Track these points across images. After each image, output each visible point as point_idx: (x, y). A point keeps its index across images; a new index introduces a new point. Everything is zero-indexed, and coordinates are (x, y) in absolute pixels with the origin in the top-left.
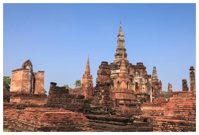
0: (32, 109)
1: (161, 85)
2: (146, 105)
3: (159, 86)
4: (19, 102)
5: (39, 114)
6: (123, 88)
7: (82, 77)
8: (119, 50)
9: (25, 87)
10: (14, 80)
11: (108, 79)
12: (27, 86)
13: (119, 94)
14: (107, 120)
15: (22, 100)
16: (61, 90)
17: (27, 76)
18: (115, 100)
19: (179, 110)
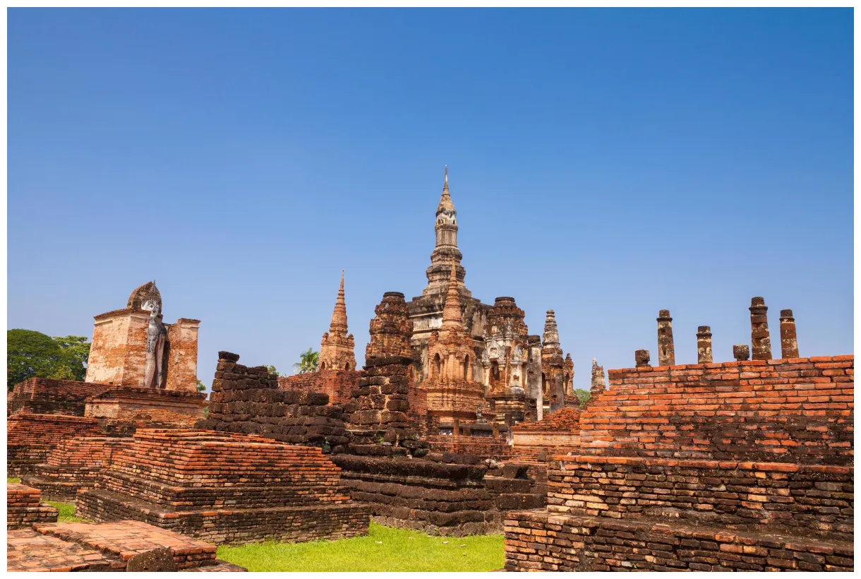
0: (156, 432)
1: (571, 367)
2: (525, 429)
3: (565, 371)
4: (115, 415)
5: (178, 447)
6: (451, 378)
7: (321, 339)
8: (440, 257)
9: (136, 370)
10: (100, 348)
11: (404, 348)
12: (141, 367)
13: (440, 395)
14: (401, 471)
15: (123, 409)
16: (251, 376)
17: (142, 335)
18: (425, 413)
19: (628, 428)
